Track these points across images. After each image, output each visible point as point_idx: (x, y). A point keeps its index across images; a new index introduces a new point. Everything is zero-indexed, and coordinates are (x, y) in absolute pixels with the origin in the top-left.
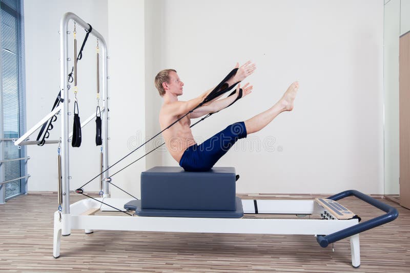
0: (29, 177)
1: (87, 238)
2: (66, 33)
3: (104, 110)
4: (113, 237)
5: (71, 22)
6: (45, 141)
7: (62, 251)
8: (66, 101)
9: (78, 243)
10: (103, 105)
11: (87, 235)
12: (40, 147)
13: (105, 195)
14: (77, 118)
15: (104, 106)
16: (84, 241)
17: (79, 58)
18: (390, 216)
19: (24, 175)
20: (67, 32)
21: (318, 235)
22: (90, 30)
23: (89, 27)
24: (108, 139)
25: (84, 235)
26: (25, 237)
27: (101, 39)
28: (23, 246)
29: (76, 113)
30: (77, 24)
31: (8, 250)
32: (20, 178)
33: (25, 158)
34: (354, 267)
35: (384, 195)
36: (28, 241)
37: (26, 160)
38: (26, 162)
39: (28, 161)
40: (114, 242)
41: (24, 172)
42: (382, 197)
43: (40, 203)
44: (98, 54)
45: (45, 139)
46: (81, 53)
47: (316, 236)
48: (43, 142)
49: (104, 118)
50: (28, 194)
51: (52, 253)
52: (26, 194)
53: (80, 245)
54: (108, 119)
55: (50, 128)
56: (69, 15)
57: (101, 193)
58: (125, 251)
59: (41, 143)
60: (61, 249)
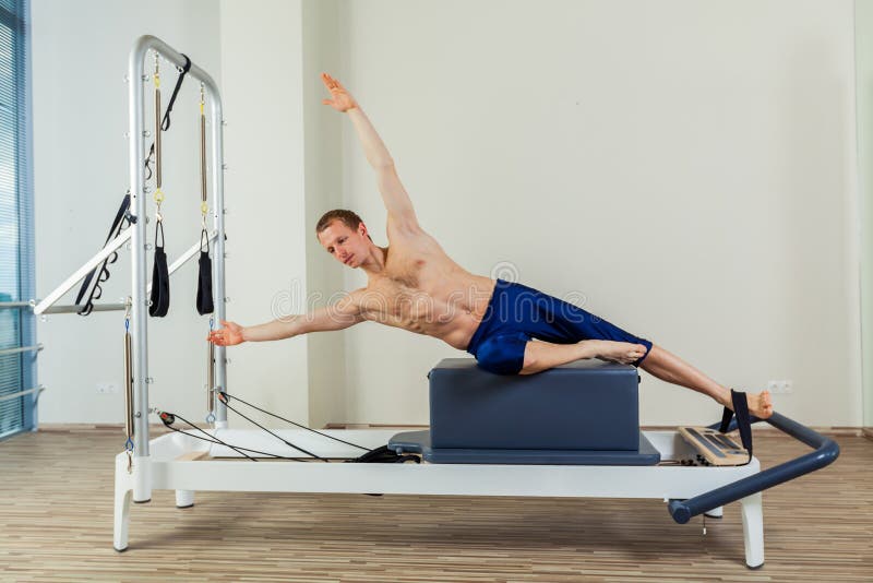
0: (41, 390)
1: (181, 515)
2: (140, 80)
3: (216, 238)
4: (237, 515)
5: (151, 54)
6: (92, 306)
7: (132, 540)
8: (141, 220)
9: (164, 525)
10: (214, 226)
11: (180, 511)
12: (82, 318)
13: (218, 424)
14: (160, 256)
15: (216, 228)
16: (176, 521)
17: (165, 126)
18: (821, 456)
19: (30, 387)
20: (143, 76)
21: (671, 500)
22: (187, 67)
23: (184, 62)
24: (225, 300)
25: (175, 509)
26: (50, 515)
27: (209, 84)
28: (47, 529)
29: (160, 245)
30: (161, 58)
31: (18, 537)
32: (20, 394)
33: (33, 348)
34: (750, 568)
35: (863, 429)
36: (55, 521)
37: (33, 353)
38: (36, 357)
39: (40, 355)
40: (239, 523)
41: (30, 380)
42: (859, 433)
43: (71, 449)
44: (203, 118)
45: (94, 302)
46: (167, 115)
47: (666, 500)
48: (89, 308)
49: (216, 254)
50: (40, 431)
51: (112, 543)
52: (35, 429)
53: (168, 528)
54: (224, 256)
55: (104, 276)
56: (146, 41)
57: (211, 419)
58: (263, 539)
59: (85, 310)
60: (130, 536)
